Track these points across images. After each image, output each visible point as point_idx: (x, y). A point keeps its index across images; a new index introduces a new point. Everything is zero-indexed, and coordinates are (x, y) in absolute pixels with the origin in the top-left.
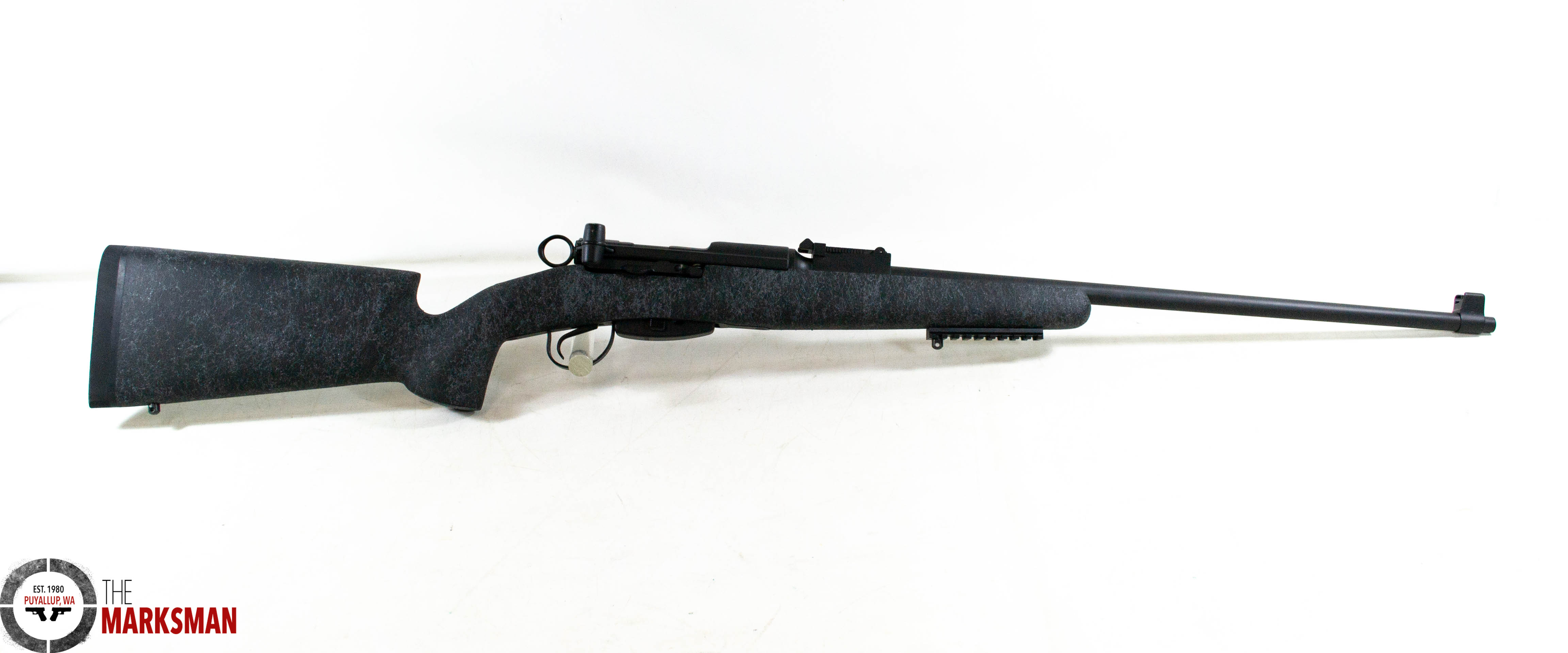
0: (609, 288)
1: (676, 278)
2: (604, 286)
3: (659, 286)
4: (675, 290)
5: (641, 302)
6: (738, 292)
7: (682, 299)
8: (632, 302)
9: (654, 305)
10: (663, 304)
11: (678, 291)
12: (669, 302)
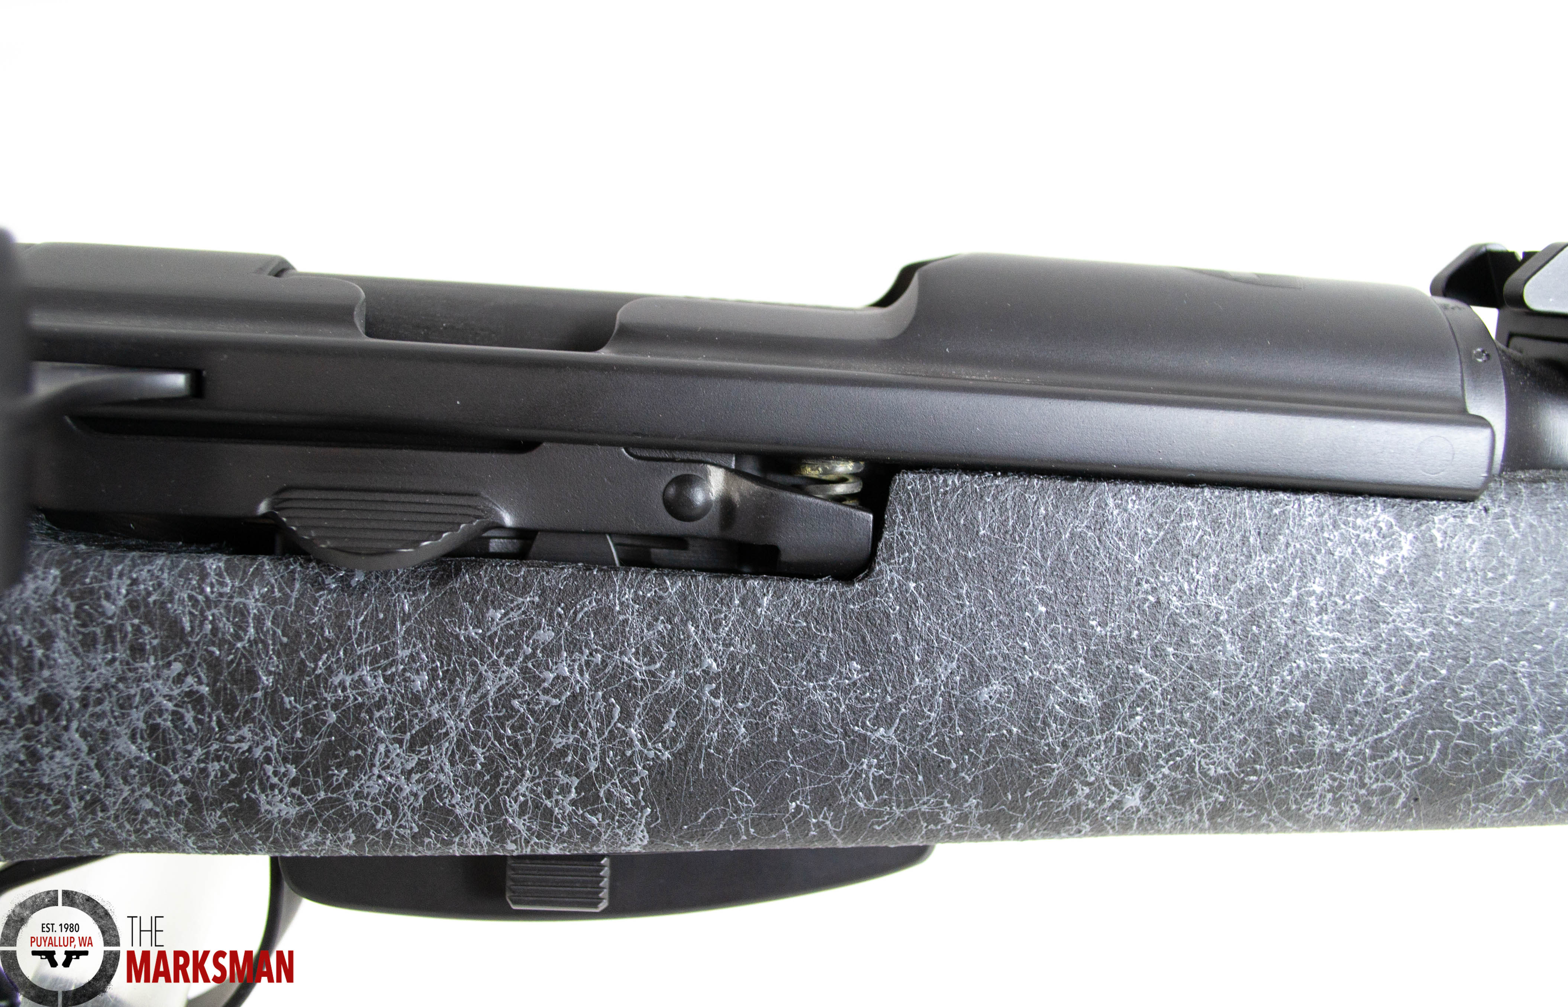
0: (177, 667)
1: (674, 586)
2: (138, 651)
3: (551, 650)
4: (674, 680)
5: (423, 766)
6: (1137, 678)
7: (727, 738)
8: (357, 767)
9: (523, 788)
10: (588, 784)
11: (691, 680)
12: (630, 762)
